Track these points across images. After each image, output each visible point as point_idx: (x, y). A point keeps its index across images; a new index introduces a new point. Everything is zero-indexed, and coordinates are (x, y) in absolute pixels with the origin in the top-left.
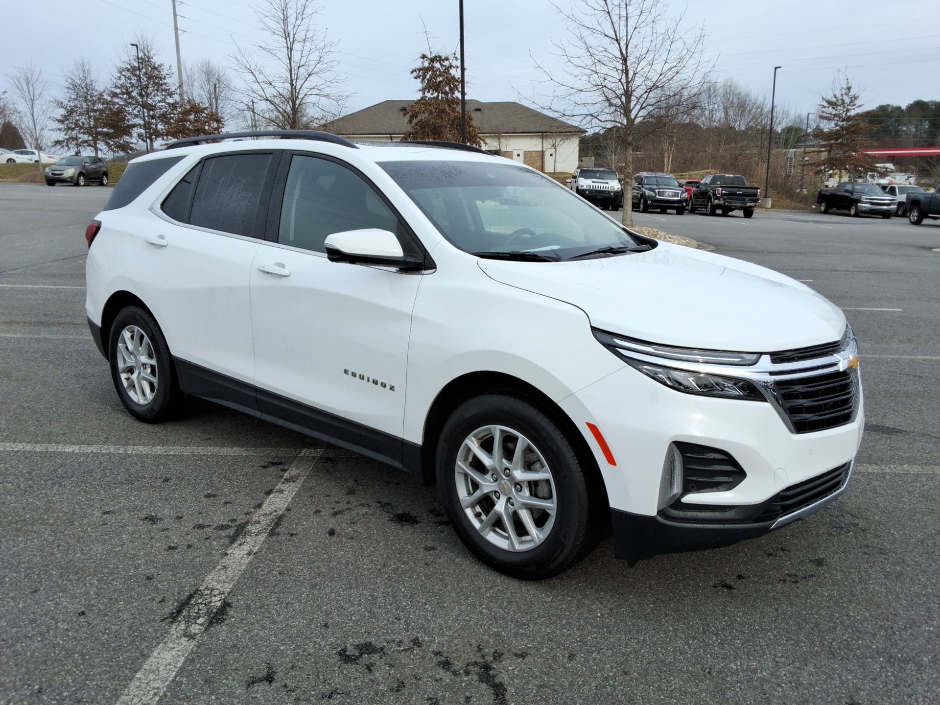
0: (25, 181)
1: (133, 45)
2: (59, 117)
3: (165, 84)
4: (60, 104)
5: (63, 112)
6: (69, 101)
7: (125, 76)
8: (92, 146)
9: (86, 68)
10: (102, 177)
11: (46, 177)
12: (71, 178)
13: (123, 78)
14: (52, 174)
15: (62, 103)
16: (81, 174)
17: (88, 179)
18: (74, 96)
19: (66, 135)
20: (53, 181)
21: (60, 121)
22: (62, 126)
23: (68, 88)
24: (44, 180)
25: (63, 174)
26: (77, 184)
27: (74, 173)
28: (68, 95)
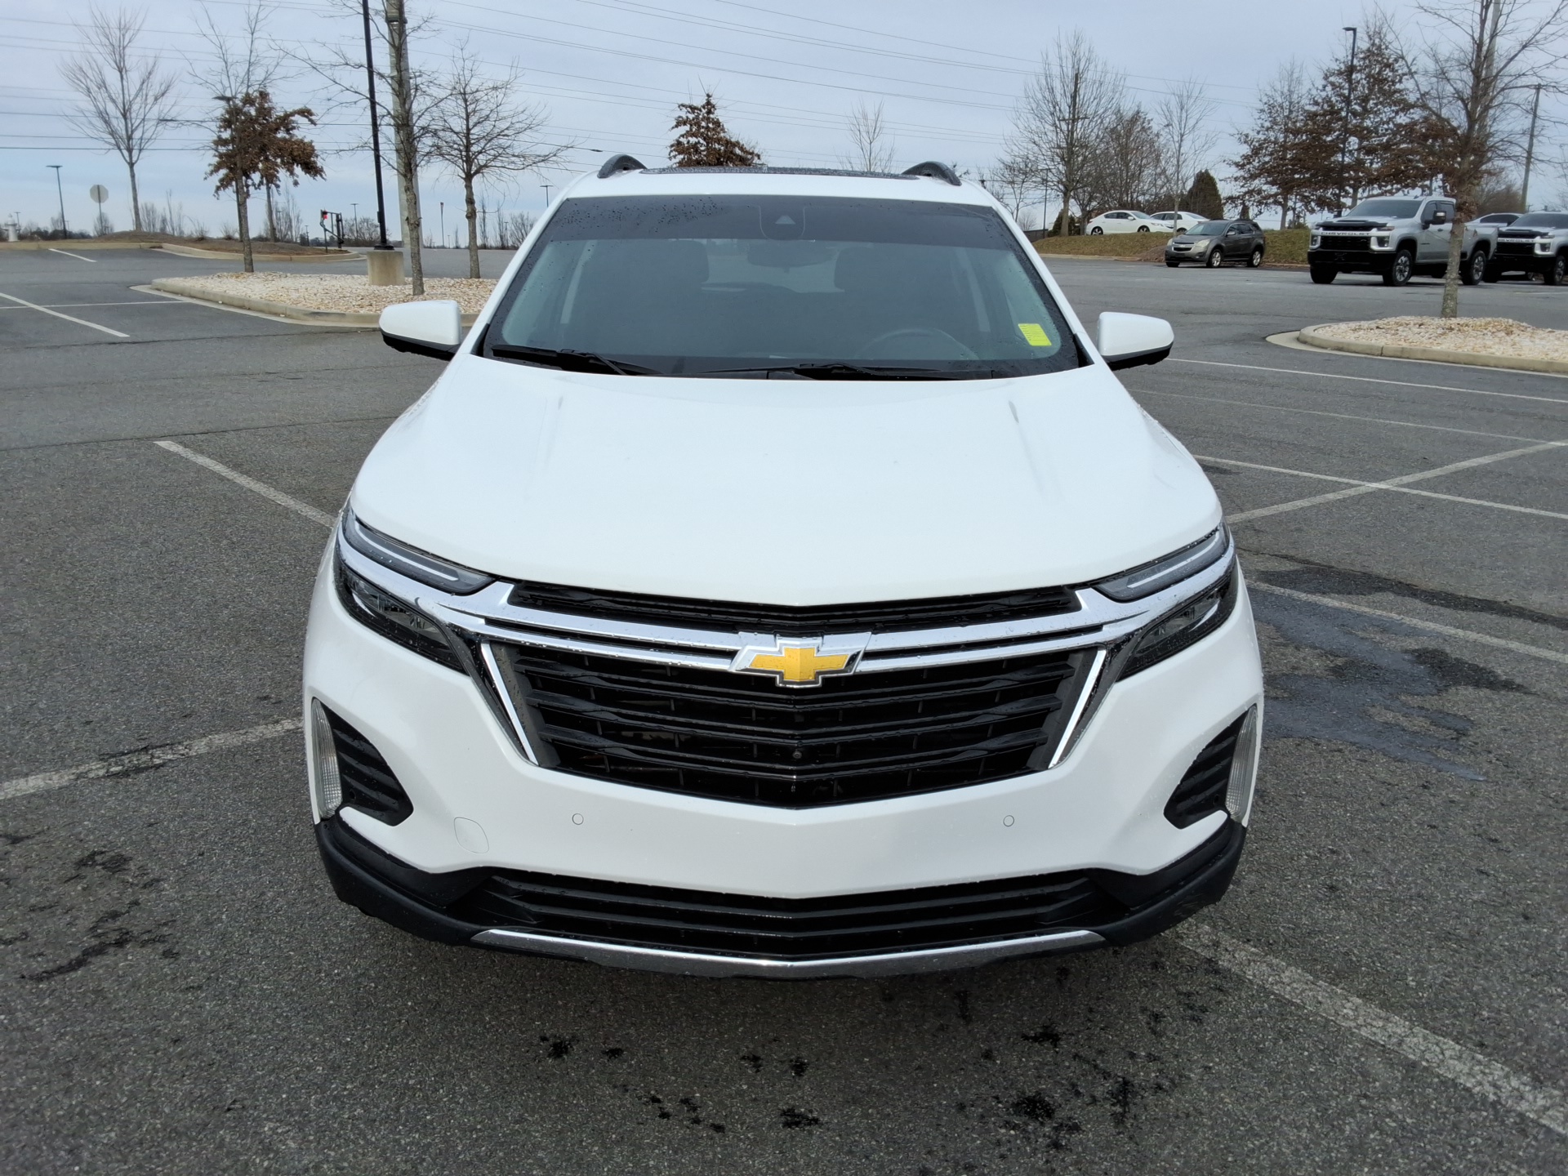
0: (1146, 260)
1: (1348, 29)
2: (1238, 159)
3: (1399, 91)
4: (1246, 140)
5: (1246, 150)
6: (1258, 133)
7: (1333, 84)
8: (1280, 204)
9: (1295, 75)
10: (1254, 253)
11: (1167, 254)
12: (1202, 254)
13: (1329, 88)
14: (1175, 249)
15: (1247, 136)
16: (1218, 248)
17: (1226, 256)
18: (1267, 124)
19: (1242, 186)
20: (1175, 259)
21: (1237, 164)
22: (1241, 173)
23: (1262, 111)
24: (1163, 258)
25: (1189, 249)
26: (1210, 265)
27: (1207, 247)
28: (1260, 122)
